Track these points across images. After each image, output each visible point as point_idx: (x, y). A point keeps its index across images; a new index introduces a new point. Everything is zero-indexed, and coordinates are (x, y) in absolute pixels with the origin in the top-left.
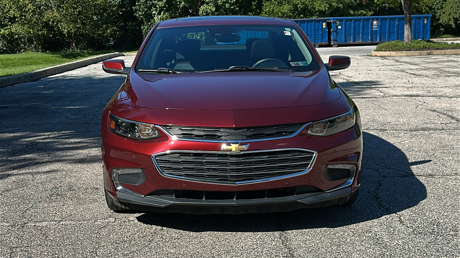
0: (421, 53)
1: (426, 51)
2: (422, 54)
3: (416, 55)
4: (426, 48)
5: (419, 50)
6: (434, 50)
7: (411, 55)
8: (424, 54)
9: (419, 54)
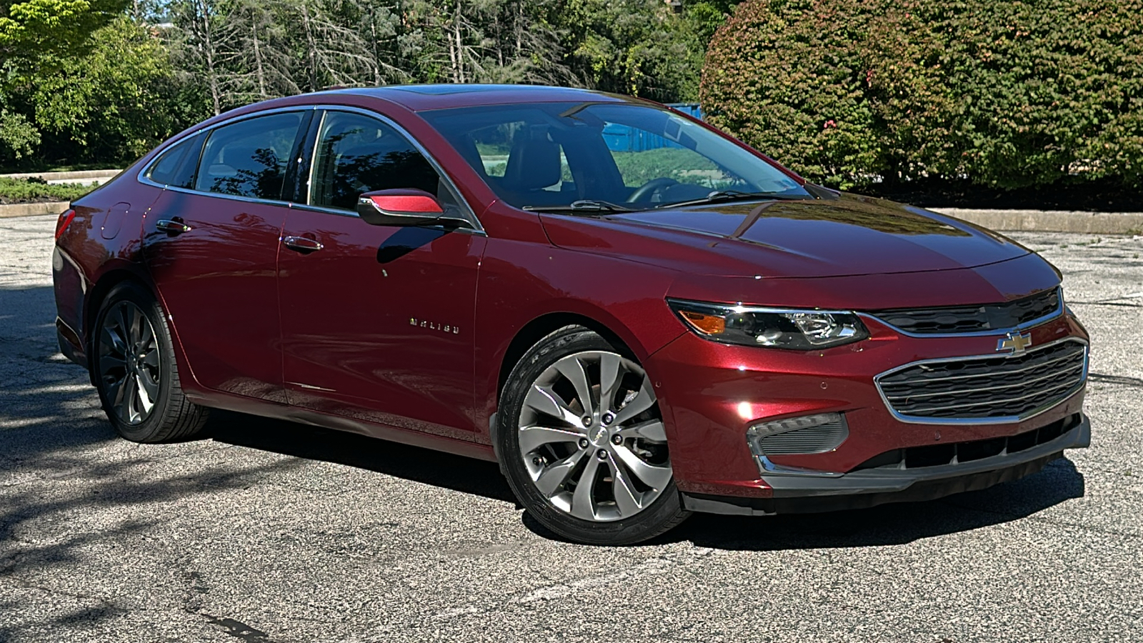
0: (29, 210)
1: (40, 205)
2: (33, 211)
3: (18, 214)
4: (37, 196)
5: (22, 202)
6: (60, 201)
7: (5, 215)
8: (38, 213)
9: (26, 213)
